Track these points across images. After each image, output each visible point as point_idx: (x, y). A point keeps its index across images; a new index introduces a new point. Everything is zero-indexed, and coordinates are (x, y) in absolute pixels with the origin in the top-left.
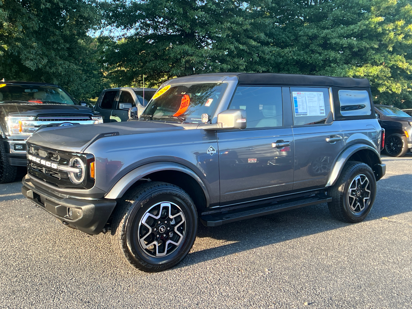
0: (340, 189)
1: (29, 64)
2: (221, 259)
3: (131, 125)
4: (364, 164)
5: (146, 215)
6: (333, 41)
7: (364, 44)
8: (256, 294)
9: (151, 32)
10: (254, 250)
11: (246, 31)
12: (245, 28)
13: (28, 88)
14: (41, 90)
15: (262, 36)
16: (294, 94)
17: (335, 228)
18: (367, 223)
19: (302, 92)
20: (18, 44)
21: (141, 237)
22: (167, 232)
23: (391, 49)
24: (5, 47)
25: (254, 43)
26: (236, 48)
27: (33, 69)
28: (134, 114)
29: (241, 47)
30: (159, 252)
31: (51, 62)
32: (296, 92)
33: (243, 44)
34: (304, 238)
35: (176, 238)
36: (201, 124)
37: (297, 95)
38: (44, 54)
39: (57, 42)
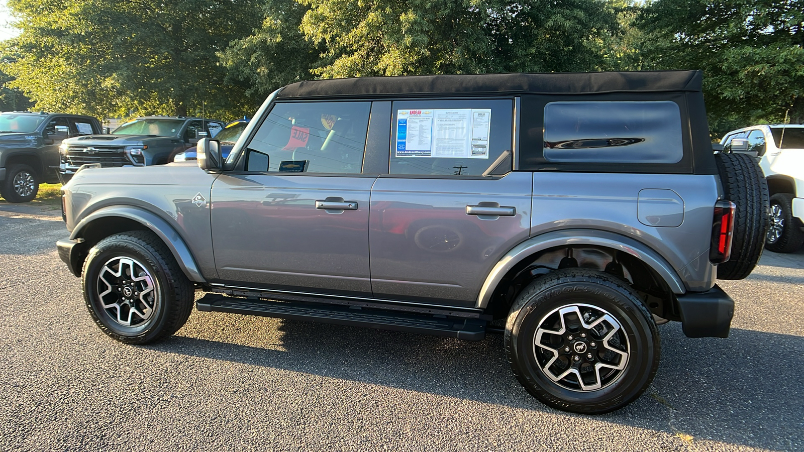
5: (105, 268)
16: (402, 114)
19: (423, 111)
30: (122, 319)
32: (409, 111)
35: (142, 308)
37: (409, 115)
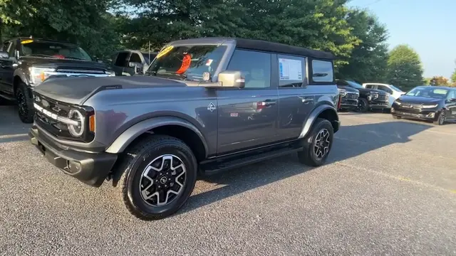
0: (309, 140)
1: (54, 26)
2: (215, 203)
3: (137, 79)
4: (327, 121)
5: (149, 168)
6: (288, 28)
7: (309, 32)
8: (253, 246)
9: (156, 11)
10: (244, 193)
11: (228, 15)
12: (227, 13)
13: (52, 45)
14: (64, 47)
15: (239, 20)
16: (280, 60)
17: (303, 171)
18: (326, 166)
20: (46, 9)
21: (142, 189)
22: (168, 183)
23: (326, 37)
24: (35, 10)
25: (233, 25)
26: (220, 27)
27: (59, 30)
28: (140, 70)
29: (224, 27)
30: (160, 202)
31: (74, 26)
32: (282, 59)
33: (226, 25)
34: (282, 182)
35: (176, 188)
36: (202, 81)
37: (282, 61)
38: (68, 19)
39: (80, 11)
